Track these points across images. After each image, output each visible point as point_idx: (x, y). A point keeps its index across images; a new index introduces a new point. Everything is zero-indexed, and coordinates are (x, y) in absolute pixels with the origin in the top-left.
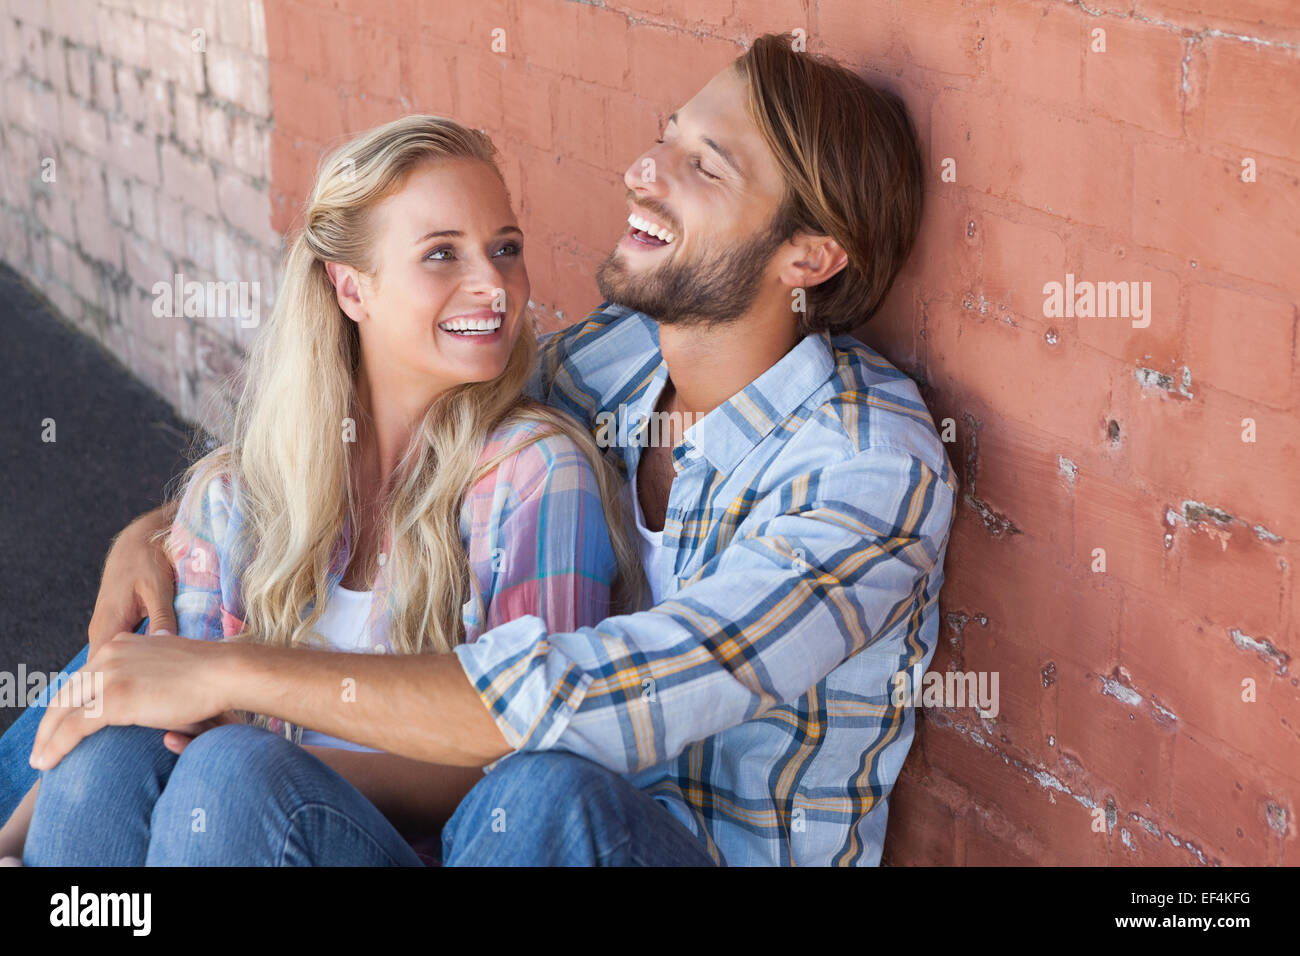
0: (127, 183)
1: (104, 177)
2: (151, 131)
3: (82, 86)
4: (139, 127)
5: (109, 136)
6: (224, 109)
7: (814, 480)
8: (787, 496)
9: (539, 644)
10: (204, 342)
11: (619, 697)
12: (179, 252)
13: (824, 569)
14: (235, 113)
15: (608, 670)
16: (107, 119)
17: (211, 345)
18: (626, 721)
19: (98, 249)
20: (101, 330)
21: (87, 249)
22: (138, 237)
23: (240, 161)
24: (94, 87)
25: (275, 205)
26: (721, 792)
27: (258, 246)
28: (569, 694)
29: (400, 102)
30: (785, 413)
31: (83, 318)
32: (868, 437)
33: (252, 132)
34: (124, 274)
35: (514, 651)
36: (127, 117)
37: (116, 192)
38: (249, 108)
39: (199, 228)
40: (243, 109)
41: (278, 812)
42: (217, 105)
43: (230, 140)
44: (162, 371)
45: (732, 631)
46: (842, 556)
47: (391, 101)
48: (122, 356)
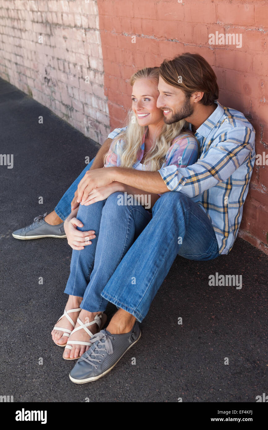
0: (72, 88)
1: (67, 87)
2: (77, 76)
3: (62, 68)
4: (75, 76)
5: (68, 78)
6: (93, 70)
7: (226, 134)
8: (220, 138)
9: (176, 172)
10: (90, 120)
11: (192, 183)
12: (84, 102)
13: (230, 152)
14: (96, 71)
15: (190, 177)
16: (67, 75)
17: (92, 121)
18: (194, 188)
19: (66, 103)
20: (67, 119)
21: (64, 102)
22: (75, 99)
23: (97, 81)
24: (64, 68)
25: (105, 90)
26: (211, 204)
27: (101, 99)
28: (182, 182)
29: (132, 66)
30: (216, 123)
31: (63, 117)
32: (236, 124)
33: (100, 75)
34: (72, 107)
35: (171, 172)
36: (72, 74)
37: (70, 90)
38: (99, 70)
39: (88, 96)
40: (97, 70)
41: (128, 210)
43: (95, 77)
44: (81, 127)
45: (213, 168)
46: (233, 149)
47: (130, 66)
48: (72, 124)
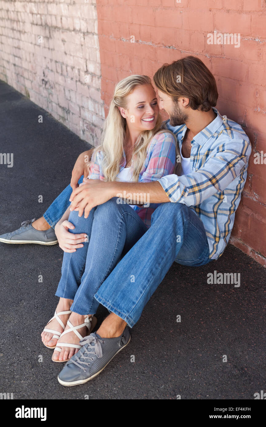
0: (69, 91)
1: (64, 89)
2: (75, 80)
3: (59, 71)
4: (72, 79)
5: (65, 81)
6: (91, 74)
7: (223, 146)
8: (218, 149)
9: (178, 182)
10: (86, 123)
11: (194, 193)
12: (81, 105)
13: (229, 163)
14: (93, 75)
15: (192, 187)
16: (65, 77)
17: (88, 124)
19: (63, 105)
20: (64, 122)
21: (60, 105)
22: (72, 102)
23: (94, 85)
24: (62, 71)
25: (102, 94)
27: (98, 103)
28: (185, 193)
29: (130, 71)
30: (214, 133)
31: (60, 119)
32: (233, 136)
33: (97, 79)
34: (69, 110)
35: (172, 183)
36: (69, 77)
37: (67, 93)
38: (96, 74)
39: (85, 99)
40: (95, 74)
41: (120, 214)
42: (89, 73)
43: (92, 81)
44: (77, 129)
45: (214, 177)
46: (232, 160)
47: (128, 71)
48: (68, 127)
